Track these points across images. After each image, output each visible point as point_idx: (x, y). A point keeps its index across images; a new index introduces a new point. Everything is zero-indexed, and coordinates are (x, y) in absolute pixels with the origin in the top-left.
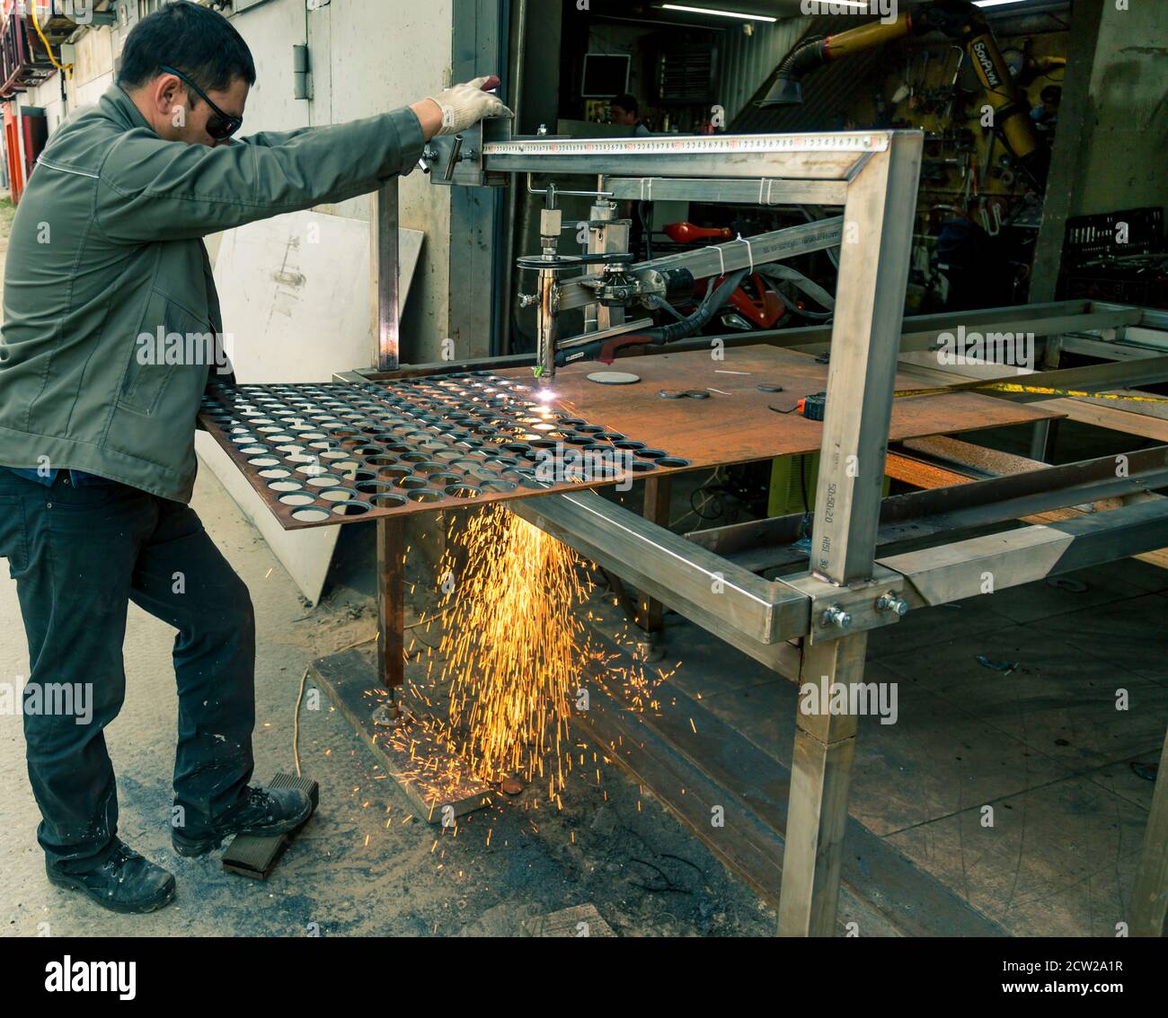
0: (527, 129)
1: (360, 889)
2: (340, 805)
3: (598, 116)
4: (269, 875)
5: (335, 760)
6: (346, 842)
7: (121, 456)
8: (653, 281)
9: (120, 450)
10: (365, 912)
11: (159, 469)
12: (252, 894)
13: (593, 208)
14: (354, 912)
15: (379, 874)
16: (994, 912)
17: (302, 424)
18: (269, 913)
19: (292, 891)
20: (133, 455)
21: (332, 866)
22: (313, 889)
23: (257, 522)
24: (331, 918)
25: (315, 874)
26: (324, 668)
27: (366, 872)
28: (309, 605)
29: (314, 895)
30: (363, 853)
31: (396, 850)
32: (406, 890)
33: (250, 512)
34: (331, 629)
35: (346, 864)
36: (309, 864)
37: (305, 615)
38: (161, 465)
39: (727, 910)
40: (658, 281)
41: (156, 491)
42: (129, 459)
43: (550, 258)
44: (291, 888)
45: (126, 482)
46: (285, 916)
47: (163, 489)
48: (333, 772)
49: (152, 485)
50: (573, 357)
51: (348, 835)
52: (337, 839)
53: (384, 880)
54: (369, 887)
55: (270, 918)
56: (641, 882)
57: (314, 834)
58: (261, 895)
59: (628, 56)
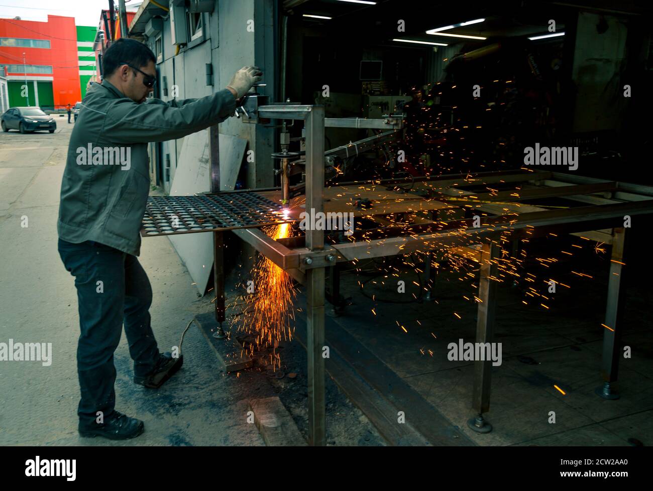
1: (193, 393)
2: (193, 366)
5: (196, 351)
6: (192, 378)
7: (111, 235)
8: (328, 161)
9: (111, 233)
10: (192, 400)
11: (127, 241)
12: (151, 394)
14: (189, 400)
15: (202, 389)
16: (435, 403)
18: (156, 400)
19: (167, 393)
20: (116, 235)
21: (185, 386)
22: (175, 393)
23: (187, 265)
24: (179, 402)
25: (177, 388)
26: (198, 318)
27: (197, 388)
28: (200, 296)
29: (175, 395)
30: (197, 382)
31: (211, 381)
32: (211, 394)
33: (184, 261)
34: (207, 305)
35: (190, 385)
36: (176, 385)
37: (198, 300)
38: (128, 239)
39: (334, 403)
40: (330, 161)
41: (125, 250)
43: (285, 153)
44: (167, 392)
45: (113, 246)
46: (162, 401)
47: (128, 250)
48: (193, 355)
49: (124, 248)
51: (194, 376)
52: (189, 377)
53: (203, 390)
54: (196, 393)
55: (156, 402)
56: (304, 393)
57: (180, 375)
58: (154, 394)
59: (381, 61)
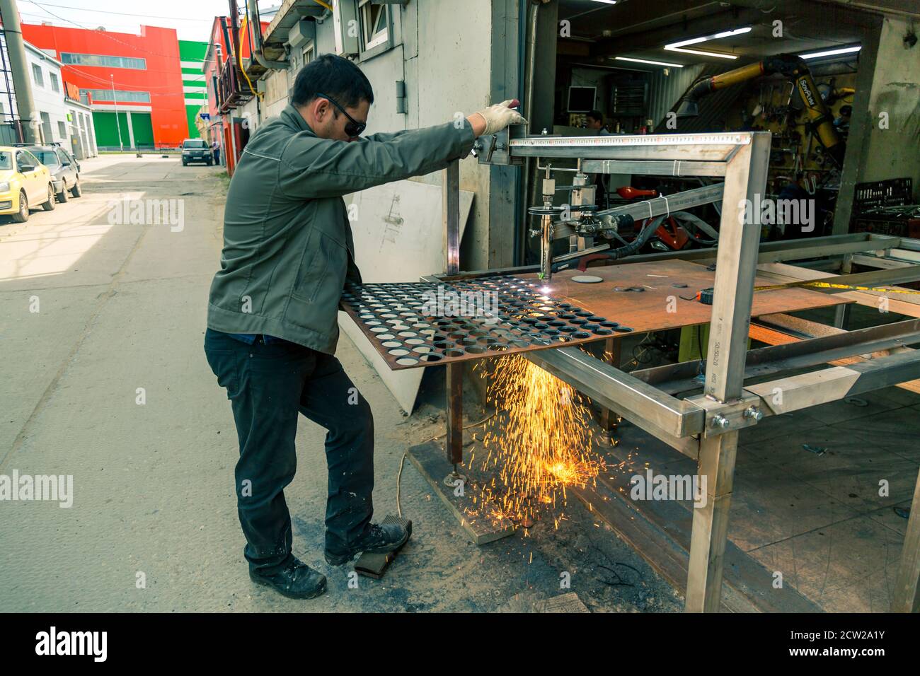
0: (535, 131)
1: (437, 584)
2: (425, 534)
3: (577, 123)
4: (383, 576)
5: (421, 507)
6: (428, 556)
7: (294, 327)
8: (610, 222)
9: (294, 323)
10: (440, 598)
11: (316, 335)
12: (372, 588)
13: (575, 178)
14: (433, 598)
15: (448, 575)
16: (813, 597)
17: (402, 307)
18: (383, 599)
19: (396, 586)
20: (301, 326)
21: (420, 570)
22: (409, 584)
23: (375, 366)
24: (420, 601)
25: (409, 575)
26: (415, 452)
27: (440, 574)
28: (406, 415)
29: (409, 588)
30: (438, 563)
31: (458, 561)
32: (464, 585)
33: (370, 360)
34: (419, 429)
35: (428, 569)
36: (406, 569)
37: (404, 421)
38: (318, 332)
39: (655, 596)
40: (613, 222)
41: (314, 347)
42: (299, 328)
43: (548, 208)
44: (395, 583)
45: (297, 342)
46: (392, 600)
47: (319, 347)
48: (420, 515)
49: (312, 344)
50: (563, 267)
51: (430, 552)
52: (423, 554)
53: (451, 579)
54: (442, 583)
55: (383, 602)
56: (604, 580)
57: (409, 552)
58: (377, 588)
59: (595, 88)
